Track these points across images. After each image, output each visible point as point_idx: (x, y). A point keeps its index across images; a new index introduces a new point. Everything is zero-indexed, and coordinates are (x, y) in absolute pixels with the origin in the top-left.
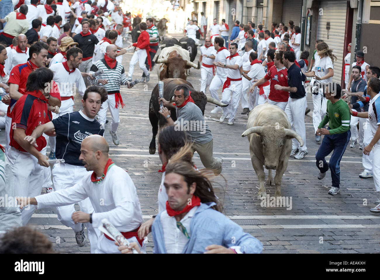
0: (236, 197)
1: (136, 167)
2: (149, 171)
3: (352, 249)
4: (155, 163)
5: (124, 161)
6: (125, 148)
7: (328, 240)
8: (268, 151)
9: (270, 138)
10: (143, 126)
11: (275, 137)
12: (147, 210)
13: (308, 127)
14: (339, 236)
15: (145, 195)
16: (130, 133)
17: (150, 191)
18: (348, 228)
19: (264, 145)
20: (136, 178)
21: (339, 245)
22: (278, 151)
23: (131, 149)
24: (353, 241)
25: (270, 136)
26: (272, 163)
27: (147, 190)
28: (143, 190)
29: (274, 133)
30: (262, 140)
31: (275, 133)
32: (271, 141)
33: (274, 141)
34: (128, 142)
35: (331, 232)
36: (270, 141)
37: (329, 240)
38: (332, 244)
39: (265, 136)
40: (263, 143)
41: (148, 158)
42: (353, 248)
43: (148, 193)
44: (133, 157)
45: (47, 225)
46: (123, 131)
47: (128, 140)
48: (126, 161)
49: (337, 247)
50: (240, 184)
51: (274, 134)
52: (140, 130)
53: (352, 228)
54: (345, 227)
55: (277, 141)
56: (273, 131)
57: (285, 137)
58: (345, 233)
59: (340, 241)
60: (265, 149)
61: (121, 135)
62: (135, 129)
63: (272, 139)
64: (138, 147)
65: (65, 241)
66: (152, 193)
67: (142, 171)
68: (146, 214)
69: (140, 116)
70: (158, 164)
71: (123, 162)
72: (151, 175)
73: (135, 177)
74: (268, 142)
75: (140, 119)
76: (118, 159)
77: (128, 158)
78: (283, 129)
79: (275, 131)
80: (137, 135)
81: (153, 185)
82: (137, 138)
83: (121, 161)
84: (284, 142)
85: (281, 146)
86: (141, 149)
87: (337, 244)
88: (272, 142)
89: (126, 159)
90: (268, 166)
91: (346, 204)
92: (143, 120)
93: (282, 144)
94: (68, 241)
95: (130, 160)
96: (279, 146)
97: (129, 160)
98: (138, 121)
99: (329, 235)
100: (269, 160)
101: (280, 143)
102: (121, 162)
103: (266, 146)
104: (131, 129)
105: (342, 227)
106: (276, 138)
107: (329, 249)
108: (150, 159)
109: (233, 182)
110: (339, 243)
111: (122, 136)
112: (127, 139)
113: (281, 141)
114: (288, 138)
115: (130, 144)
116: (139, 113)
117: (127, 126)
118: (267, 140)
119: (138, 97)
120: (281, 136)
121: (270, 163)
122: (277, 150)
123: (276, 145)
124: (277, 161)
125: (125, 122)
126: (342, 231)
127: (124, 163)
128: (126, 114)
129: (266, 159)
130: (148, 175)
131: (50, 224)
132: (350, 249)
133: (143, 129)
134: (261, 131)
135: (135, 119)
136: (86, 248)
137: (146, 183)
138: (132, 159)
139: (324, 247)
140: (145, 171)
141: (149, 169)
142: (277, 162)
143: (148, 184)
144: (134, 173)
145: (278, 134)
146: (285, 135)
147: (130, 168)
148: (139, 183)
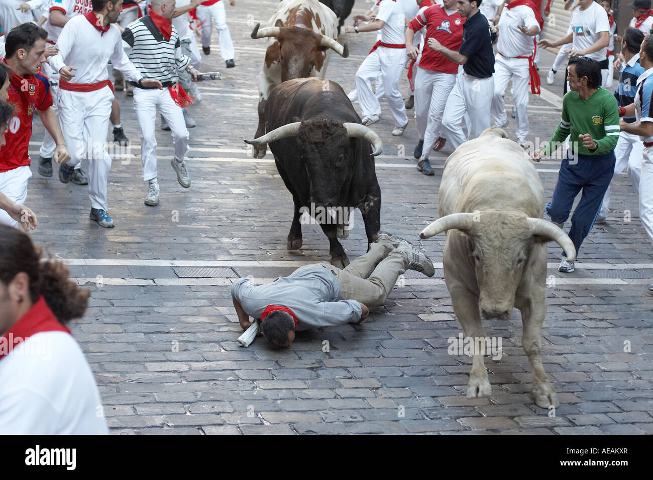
0: (407, 232)
1: (234, 180)
2: (257, 187)
3: (602, 320)
4: (267, 173)
5: (214, 170)
6: (216, 146)
7: (563, 305)
8: (487, 273)
9: (490, 240)
10: (247, 110)
11: (504, 238)
12: (253, 252)
13: (530, 113)
14: (581, 298)
15: (250, 226)
16: (225, 122)
17: (258, 219)
18: (597, 285)
19: (478, 258)
20: (234, 198)
21: (581, 313)
22: (512, 272)
23: (226, 148)
24: (605, 306)
25: (492, 236)
26: (498, 303)
27: (253, 219)
28: (246, 219)
29: (501, 230)
30: (472, 248)
31: (503, 228)
32: (494, 248)
33: (500, 249)
34: (221, 137)
35: (569, 291)
36: (491, 249)
37: (565, 305)
38: (570, 311)
39: (479, 237)
40: (475, 253)
41: (255, 164)
42: (605, 318)
43: (255, 224)
44: (229, 163)
45: (83, 277)
46: (213, 117)
47: (221, 134)
48: (217, 169)
49: (578, 316)
50: (413, 208)
51: (502, 232)
52: (241, 116)
53: (604, 284)
54: (593, 283)
55: (508, 248)
56: (499, 224)
57: (530, 238)
58: (592, 293)
59: (583, 306)
60: (480, 268)
61: (208, 124)
62: (233, 115)
63: (497, 243)
64: (239, 145)
65: (113, 305)
66: (262, 224)
67: (245, 186)
68: (251, 259)
69: (241, 93)
70: (273, 175)
71: (212, 172)
72: (261, 192)
73: (233, 196)
74: (485, 251)
75: (242, 98)
76: (204, 165)
77: (221, 164)
78: (524, 218)
79: (504, 223)
80: (237, 125)
81: (264, 210)
82: (236, 130)
83: (209, 169)
84: (529, 251)
85: (520, 261)
86: (243, 149)
87: (578, 311)
88: (497, 252)
89: (218, 166)
90: (487, 311)
91: (594, 243)
92: (246, 98)
93: (523, 256)
94: (119, 304)
95: (225, 167)
96: (513, 261)
97: (222, 167)
98: (238, 100)
99: (565, 296)
100: (490, 296)
101: (516, 253)
102: (209, 171)
103: (483, 260)
104: (225, 115)
105: (586, 283)
106: (505, 241)
107: (564, 320)
108: (258, 167)
109: (401, 206)
110: (582, 310)
111: (211, 126)
112: (220, 132)
113: (518, 248)
114: (536, 242)
115: (224, 140)
116: (240, 88)
117: (219, 110)
118: (484, 247)
119: (239, 60)
120: (519, 235)
121: (492, 303)
122: (509, 270)
123: (506, 257)
124: (509, 299)
125: (215, 103)
126: (587, 289)
127: (215, 173)
128: (217, 89)
129: (483, 294)
130: (255, 194)
131: (87, 276)
132: (600, 320)
133: (247, 114)
134: (470, 225)
135: (233, 97)
136: (149, 316)
137: (252, 207)
138: (227, 165)
139: (556, 317)
140: (251, 187)
141: (256, 183)
142: (510, 301)
143: (255, 208)
144: (231, 189)
145: (513, 232)
146: (530, 235)
147: (224, 182)
148: (240, 206)
